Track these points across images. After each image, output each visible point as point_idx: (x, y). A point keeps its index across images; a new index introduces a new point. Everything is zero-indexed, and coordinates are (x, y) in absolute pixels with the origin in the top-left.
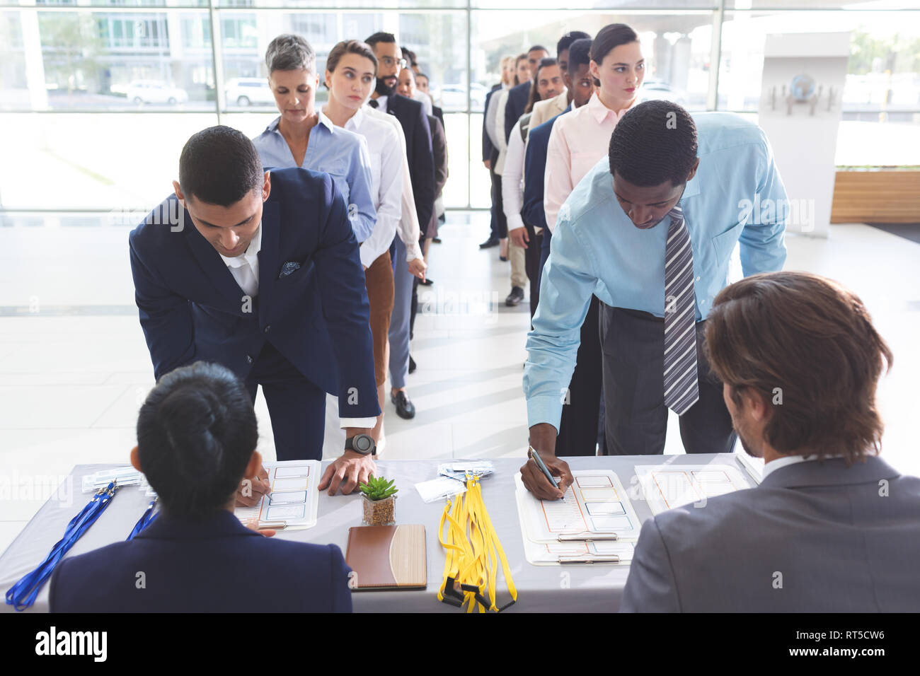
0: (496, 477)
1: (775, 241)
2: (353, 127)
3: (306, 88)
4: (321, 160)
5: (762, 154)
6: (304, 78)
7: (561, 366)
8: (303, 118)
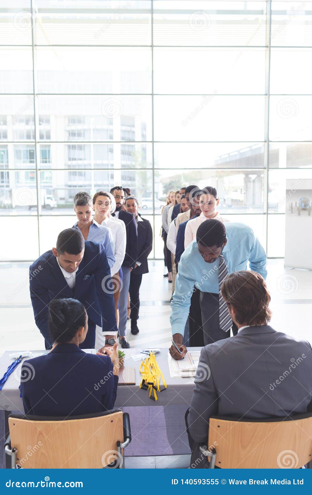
0: (161, 354)
1: (262, 268)
2: (105, 224)
3: (89, 212)
4: (94, 238)
5: (252, 237)
6: (89, 208)
7: (184, 312)
8: (87, 223)
